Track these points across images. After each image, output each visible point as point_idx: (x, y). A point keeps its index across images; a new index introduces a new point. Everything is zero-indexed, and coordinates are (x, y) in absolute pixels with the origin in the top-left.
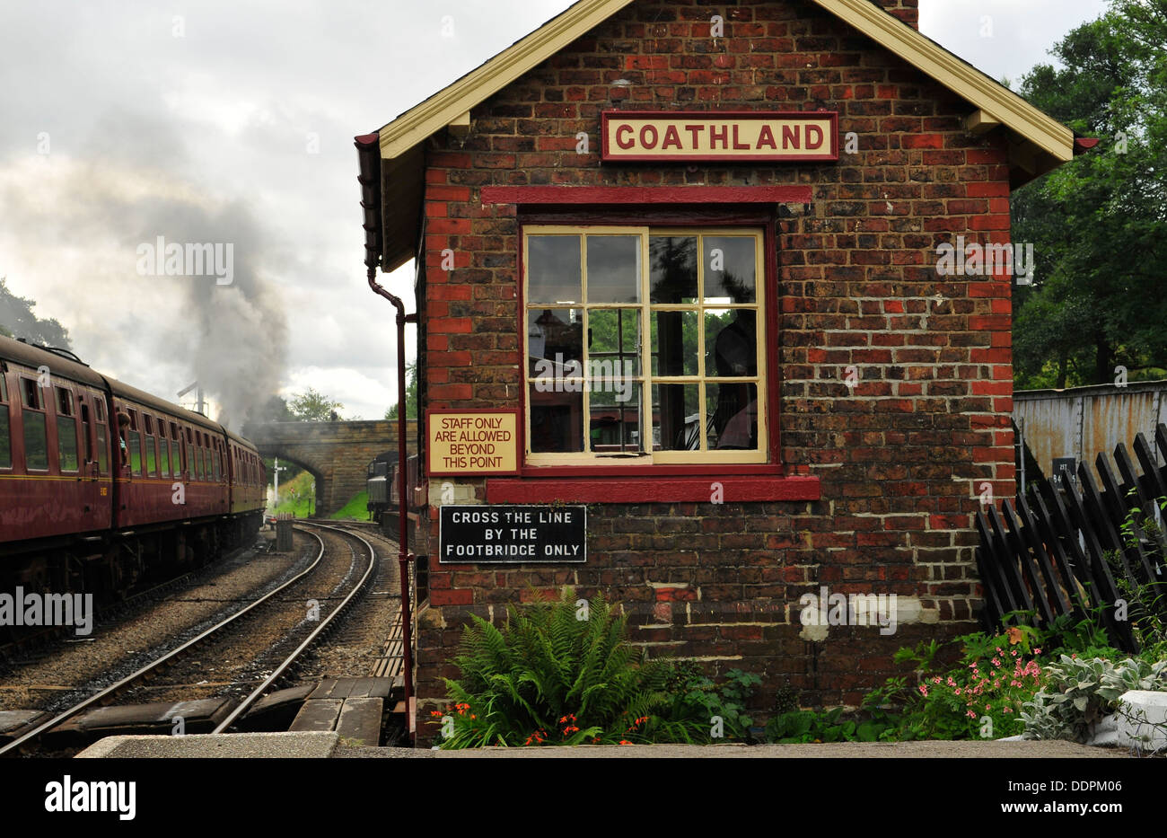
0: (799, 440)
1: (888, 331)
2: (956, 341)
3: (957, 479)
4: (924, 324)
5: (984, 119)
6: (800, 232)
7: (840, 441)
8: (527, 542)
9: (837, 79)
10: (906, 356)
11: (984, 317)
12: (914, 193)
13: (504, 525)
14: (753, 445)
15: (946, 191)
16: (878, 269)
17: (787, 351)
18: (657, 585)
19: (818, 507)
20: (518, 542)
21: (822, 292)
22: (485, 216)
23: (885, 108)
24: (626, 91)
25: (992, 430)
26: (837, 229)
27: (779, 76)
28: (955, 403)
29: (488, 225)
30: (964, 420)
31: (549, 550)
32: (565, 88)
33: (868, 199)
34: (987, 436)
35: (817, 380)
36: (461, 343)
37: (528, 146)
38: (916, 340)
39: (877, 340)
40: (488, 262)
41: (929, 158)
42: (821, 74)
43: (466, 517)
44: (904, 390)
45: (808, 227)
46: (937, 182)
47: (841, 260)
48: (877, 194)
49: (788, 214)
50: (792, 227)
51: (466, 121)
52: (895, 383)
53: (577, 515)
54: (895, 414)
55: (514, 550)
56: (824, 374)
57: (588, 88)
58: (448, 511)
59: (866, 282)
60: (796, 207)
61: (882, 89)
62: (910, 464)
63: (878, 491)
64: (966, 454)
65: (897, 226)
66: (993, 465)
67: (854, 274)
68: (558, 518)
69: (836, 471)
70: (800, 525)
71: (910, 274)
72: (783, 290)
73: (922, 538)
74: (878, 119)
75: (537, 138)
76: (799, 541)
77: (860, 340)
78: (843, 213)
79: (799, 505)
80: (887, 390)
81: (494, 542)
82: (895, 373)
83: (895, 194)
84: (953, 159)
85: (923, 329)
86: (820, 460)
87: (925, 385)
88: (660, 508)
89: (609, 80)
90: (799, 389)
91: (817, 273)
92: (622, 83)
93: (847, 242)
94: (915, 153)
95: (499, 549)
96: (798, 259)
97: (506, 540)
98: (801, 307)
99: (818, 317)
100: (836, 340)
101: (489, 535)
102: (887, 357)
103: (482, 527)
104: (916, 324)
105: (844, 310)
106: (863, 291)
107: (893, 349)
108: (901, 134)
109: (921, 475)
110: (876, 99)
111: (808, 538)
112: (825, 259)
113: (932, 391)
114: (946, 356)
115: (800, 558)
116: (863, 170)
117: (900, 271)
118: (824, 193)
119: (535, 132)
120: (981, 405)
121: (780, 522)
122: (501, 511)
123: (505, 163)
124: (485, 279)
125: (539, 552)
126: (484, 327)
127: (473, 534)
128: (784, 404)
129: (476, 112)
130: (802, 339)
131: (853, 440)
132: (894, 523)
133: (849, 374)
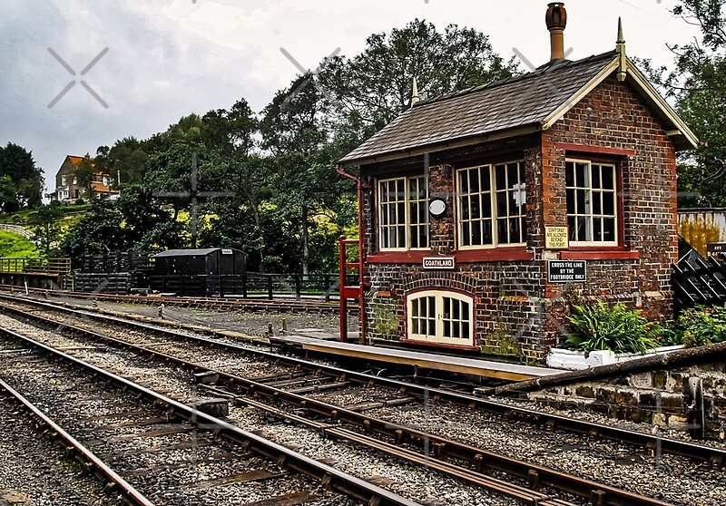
1: (652, 201)
2: (666, 206)
3: (666, 252)
4: (659, 200)
5: (680, 133)
6: (633, 166)
7: (642, 239)
8: (571, 274)
10: (655, 210)
12: (656, 155)
13: (565, 268)
14: (613, 240)
15: (663, 155)
16: (649, 180)
18: (602, 289)
19: (637, 261)
20: (569, 274)
21: (637, 187)
22: (557, 153)
23: (649, 126)
24: (590, 112)
26: (640, 166)
27: (626, 112)
28: (666, 226)
29: (558, 157)
30: (667, 232)
31: (576, 276)
33: (647, 156)
36: (552, 200)
37: (567, 128)
38: (658, 205)
39: (649, 204)
42: (635, 113)
43: (556, 265)
44: (655, 222)
45: (634, 164)
46: (661, 152)
47: (641, 176)
48: (649, 154)
50: (631, 164)
51: (562, 118)
52: (653, 219)
53: (583, 264)
54: (653, 230)
55: (568, 277)
56: (638, 215)
57: (581, 110)
58: (551, 262)
59: (647, 184)
60: (631, 158)
62: (657, 247)
63: (650, 256)
64: (668, 244)
65: (653, 166)
66: (673, 247)
67: (644, 181)
68: (579, 265)
69: (641, 249)
70: (633, 267)
73: (660, 272)
74: (648, 130)
75: (570, 126)
76: (633, 272)
77: (646, 204)
78: (642, 160)
79: (634, 261)
81: (563, 274)
82: (653, 216)
83: (652, 155)
84: (664, 145)
86: (638, 245)
87: (659, 220)
88: (602, 261)
89: (586, 107)
90: (633, 221)
91: (636, 181)
92: (589, 109)
93: (642, 171)
94: (656, 141)
95: (564, 276)
96: (632, 176)
97: (566, 274)
98: (634, 192)
99: (637, 196)
100: (641, 204)
101: (561, 271)
102: (651, 210)
103: (560, 268)
105: (642, 194)
106: (646, 188)
107: (653, 208)
108: (653, 136)
109: (659, 250)
111: (635, 271)
112: (638, 176)
113: (661, 222)
114: (664, 211)
115: (633, 279)
116: (645, 146)
117: (654, 181)
118: (637, 153)
121: (629, 267)
122: (564, 263)
125: (574, 277)
127: (557, 271)
129: (564, 116)
131: (645, 238)
132: (654, 266)
133: (644, 215)
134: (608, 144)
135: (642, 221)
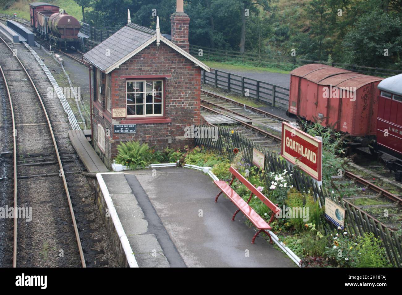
0: (168, 113)
1: (182, 97)
2: (192, 98)
3: (191, 119)
4: (187, 95)
5: (197, 66)
6: (169, 82)
7: (174, 113)
8: (127, 130)
9: (175, 58)
10: (185, 100)
11: (196, 94)
12: (186, 76)
13: (123, 127)
14: (161, 113)
15: (191, 75)
16: (181, 87)
17: (167, 100)
18: (147, 136)
19: (171, 123)
20: (126, 130)
21: (172, 91)
22: (121, 80)
23: (182, 62)
24: (142, 60)
25: (197, 111)
26: (175, 81)
27: (166, 58)
28: (192, 107)
29: (121, 82)
30: (193, 110)
31: (130, 131)
32: (133, 60)
33: (180, 77)
34: (196, 112)
35: (171, 104)
36: (117, 100)
37: (127, 69)
38: (186, 98)
39: (180, 98)
40: (121, 87)
41: (189, 70)
42: (173, 57)
43: (118, 126)
44: (184, 106)
45: (170, 81)
46: (190, 74)
47: (175, 86)
48: (181, 76)
49: (167, 79)
50: (168, 81)
51: (119, 67)
52: (183, 105)
53: (135, 126)
54: (183, 109)
55: (125, 131)
56: (172, 103)
57: (137, 60)
58: (115, 126)
59: (179, 89)
60: (168, 78)
61: (182, 59)
62: (184, 117)
63: (180, 121)
64: (193, 115)
65: (184, 81)
66: (197, 116)
67: (177, 88)
68: (132, 126)
69: (173, 118)
70: (168, 126)
71: (186, 88)
72: (166, 91)
74: (181, 64)
75: (129, 68)
76: (168, 128)
77: (178, 98)
78: (176, 79)
79: (168, 123)
80: (182, 105)
81: (122, 130)
82: (183, 103)
83: (184, 76)
84: (193, 70)
85: (187, 97)
86: (171, 116)
87: (187, 105)
88: (147, 124)
89: (140, 58)
90: (168, 106)
91: (171, 88)
92: (142, 59)
93: (176, 83)
94: (187, 69)
95: (123, 131)
96: (169, 86)
97: (124, 129)
98: (169, 93)
99: (172, 95)
100: (174, 98)
101: (121, 129)
102: (182, 101)
103: (120, 128)
104: (186, 96)
105: (176, 94)
106: (178, 91)
107: (183, 100)
108: (185, 66)
109: (186, 118)
110: (181, 61)
111: (169, 128)
112: (173, 86)
113: (188, 105)
114: (191, 100)
115: (168, 131)
116: (179, 72)
117: (184, 87)
118: (173, 76)
119: (128, 67)
120: (195, 108)
121: (165, 126)
122: (123, 125)
123: (124, 72)
124: (121, 90)
125: (129, 131)
126: (121, 97)
127: (119, 129)
128: (166, 108)
129: (120, 66)
130: (169, 98)
131: (176, 113)
132: (182, 125)
133: (176, 103)
134: (154, 73)
135: (175, 106)
